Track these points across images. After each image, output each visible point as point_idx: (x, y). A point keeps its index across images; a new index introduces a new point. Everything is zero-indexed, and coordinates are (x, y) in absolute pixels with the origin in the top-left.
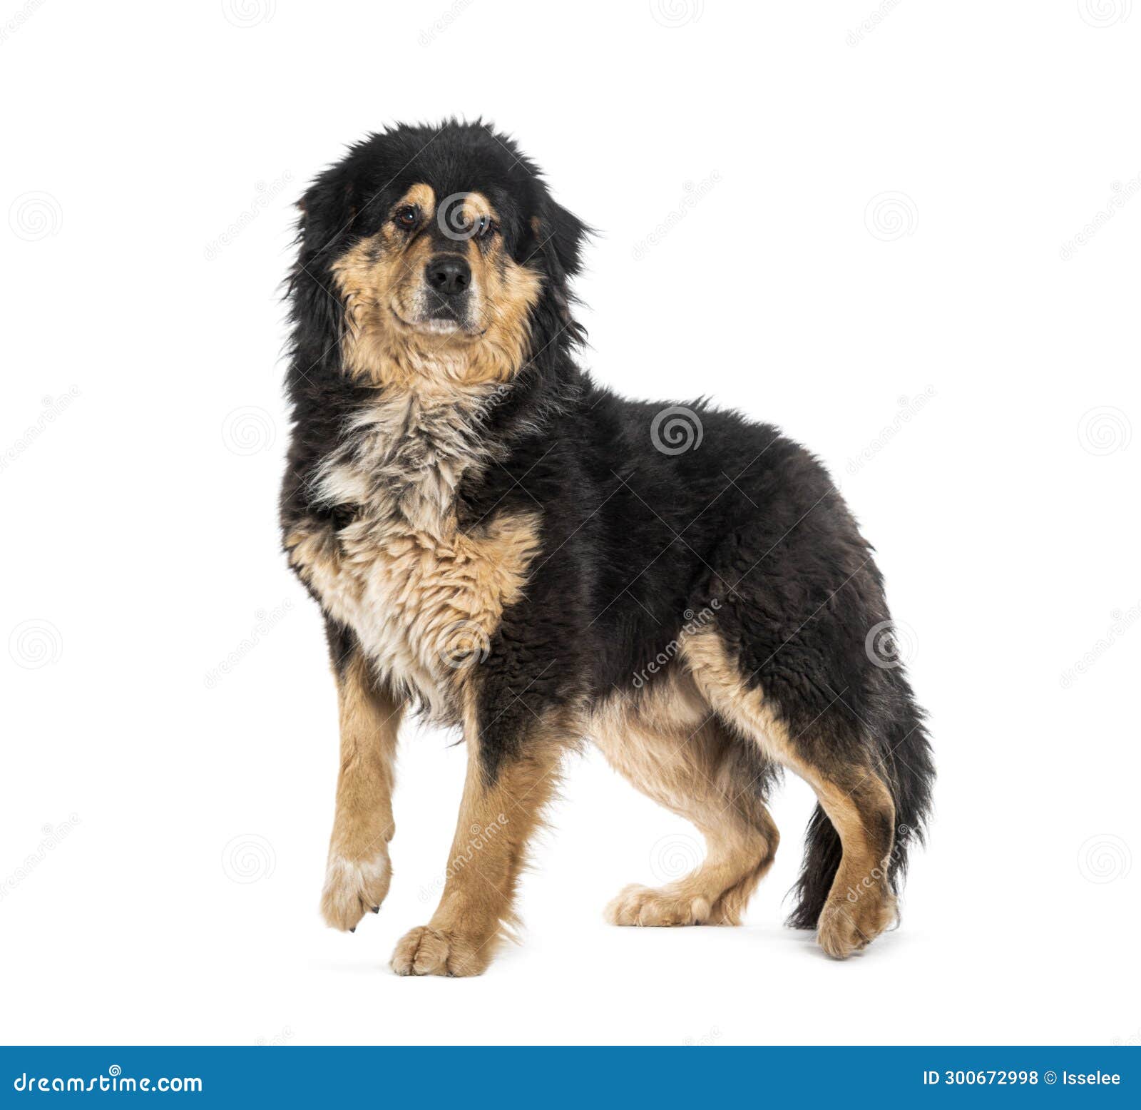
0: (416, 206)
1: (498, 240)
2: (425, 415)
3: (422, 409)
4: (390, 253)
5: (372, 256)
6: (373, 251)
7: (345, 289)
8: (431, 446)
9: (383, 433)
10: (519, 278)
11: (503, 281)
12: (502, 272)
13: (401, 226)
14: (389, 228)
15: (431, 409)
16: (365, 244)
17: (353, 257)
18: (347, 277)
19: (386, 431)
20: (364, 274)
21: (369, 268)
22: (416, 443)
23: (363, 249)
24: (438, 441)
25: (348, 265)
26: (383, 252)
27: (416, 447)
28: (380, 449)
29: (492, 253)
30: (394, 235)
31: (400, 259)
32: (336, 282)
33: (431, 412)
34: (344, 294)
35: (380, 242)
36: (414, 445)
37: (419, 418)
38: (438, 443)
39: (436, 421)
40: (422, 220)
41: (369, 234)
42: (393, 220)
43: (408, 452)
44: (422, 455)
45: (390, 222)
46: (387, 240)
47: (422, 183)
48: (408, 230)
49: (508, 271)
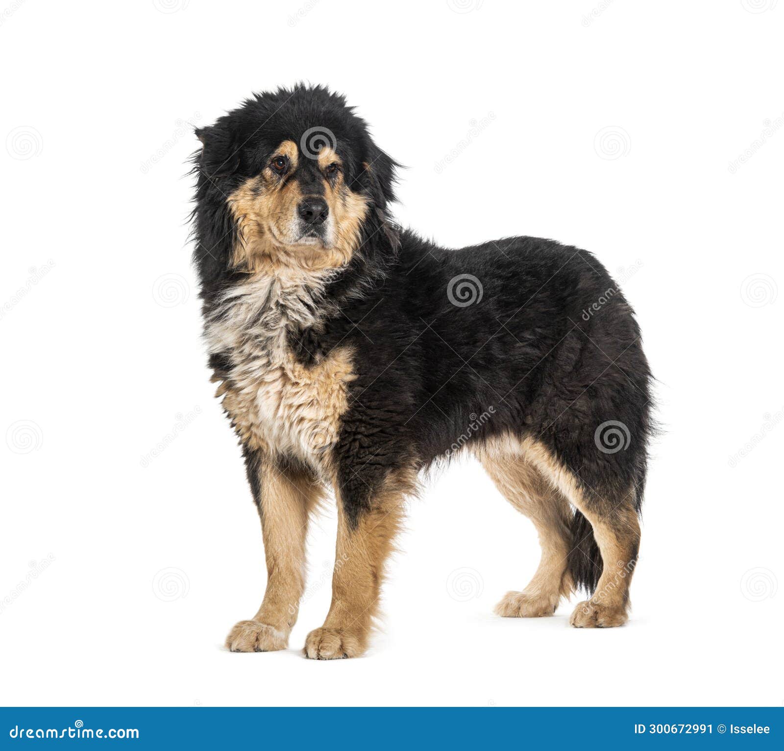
0: (286, 156)
1: (340, 176)
2: (283, 292)
3: (282, 288)
4: (268, 190)
5: (256, 192)
6: (256, 188)
7: (237, 214)
8: (284, 313)
9: (246, 303)
10: (354, 203)
11: (344, 205)
12: (344, 200)
13: (275, 170)
14: (268, 172)
15: (288, 288)
16: (250, 183)
17: (242, 192)
18: (238, 207)
19: (249, 301)
20: (249, 203)
21: (253, 200)
22: (274, 312)
23: (249, 187)
24: (289, 310)
25: (239, 198)
26: (263, 189)
27: (273, 316)
28: (243, 314)
29: (337, 187)
30: (271, 178)
31: (275, 195)
32: (231, 210)
33: (287, 290)
34: (236, 217)
35: (261, 182)
36: (272, 314)
37: (280, 294)
38: (289, 312)
39: (289, 297)
40: (290, 167)
41: (253, 176)
42: (270, 167)
43: (267, 319)
44: (276, 321)
45: (268, 168)
46: (266, 181)
47: (289, 140)
48: (281, 174)
49: (347, 198)
